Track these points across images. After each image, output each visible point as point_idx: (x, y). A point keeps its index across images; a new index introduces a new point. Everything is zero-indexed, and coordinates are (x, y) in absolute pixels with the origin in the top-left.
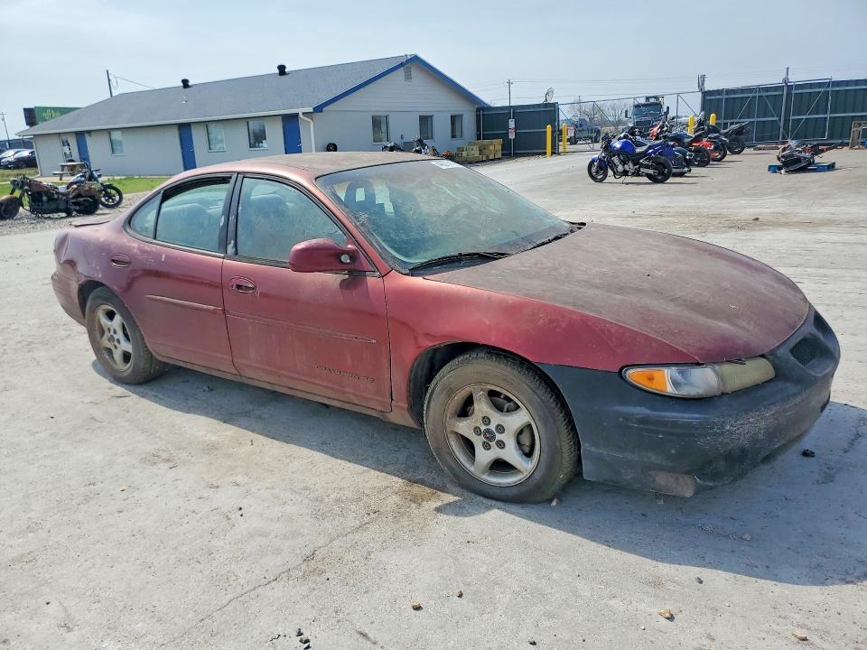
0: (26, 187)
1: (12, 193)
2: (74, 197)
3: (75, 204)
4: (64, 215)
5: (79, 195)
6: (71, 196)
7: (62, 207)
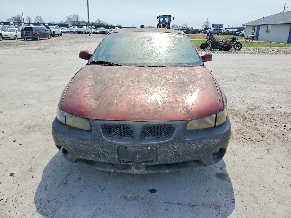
0: (210, 40)
1: (207, 42)
2: (223, 45)
3: (223, 47)
4: (219, 50)
5: (225, 44)
6: (222, 44)
7: (218, 47)
